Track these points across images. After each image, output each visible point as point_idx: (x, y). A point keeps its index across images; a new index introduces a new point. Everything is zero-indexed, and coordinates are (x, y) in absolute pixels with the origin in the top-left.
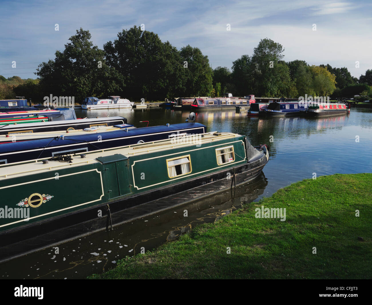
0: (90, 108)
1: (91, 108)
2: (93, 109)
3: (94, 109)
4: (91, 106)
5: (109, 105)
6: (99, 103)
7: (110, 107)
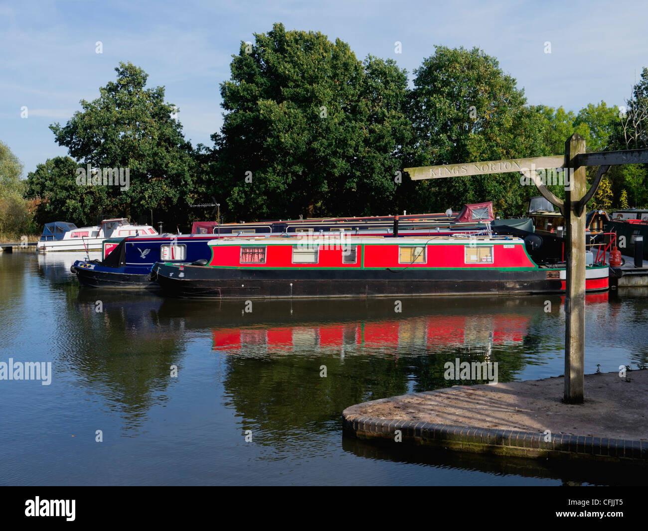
0: (44, 248)
1: (48, 249)
2: (52, 251)
3: (54, 251)
4: (47, 243)
5: (90, 242)
6: (68, 235)
7: (90, 247)
